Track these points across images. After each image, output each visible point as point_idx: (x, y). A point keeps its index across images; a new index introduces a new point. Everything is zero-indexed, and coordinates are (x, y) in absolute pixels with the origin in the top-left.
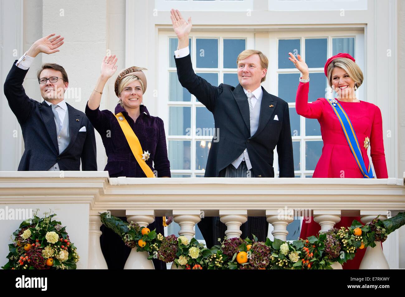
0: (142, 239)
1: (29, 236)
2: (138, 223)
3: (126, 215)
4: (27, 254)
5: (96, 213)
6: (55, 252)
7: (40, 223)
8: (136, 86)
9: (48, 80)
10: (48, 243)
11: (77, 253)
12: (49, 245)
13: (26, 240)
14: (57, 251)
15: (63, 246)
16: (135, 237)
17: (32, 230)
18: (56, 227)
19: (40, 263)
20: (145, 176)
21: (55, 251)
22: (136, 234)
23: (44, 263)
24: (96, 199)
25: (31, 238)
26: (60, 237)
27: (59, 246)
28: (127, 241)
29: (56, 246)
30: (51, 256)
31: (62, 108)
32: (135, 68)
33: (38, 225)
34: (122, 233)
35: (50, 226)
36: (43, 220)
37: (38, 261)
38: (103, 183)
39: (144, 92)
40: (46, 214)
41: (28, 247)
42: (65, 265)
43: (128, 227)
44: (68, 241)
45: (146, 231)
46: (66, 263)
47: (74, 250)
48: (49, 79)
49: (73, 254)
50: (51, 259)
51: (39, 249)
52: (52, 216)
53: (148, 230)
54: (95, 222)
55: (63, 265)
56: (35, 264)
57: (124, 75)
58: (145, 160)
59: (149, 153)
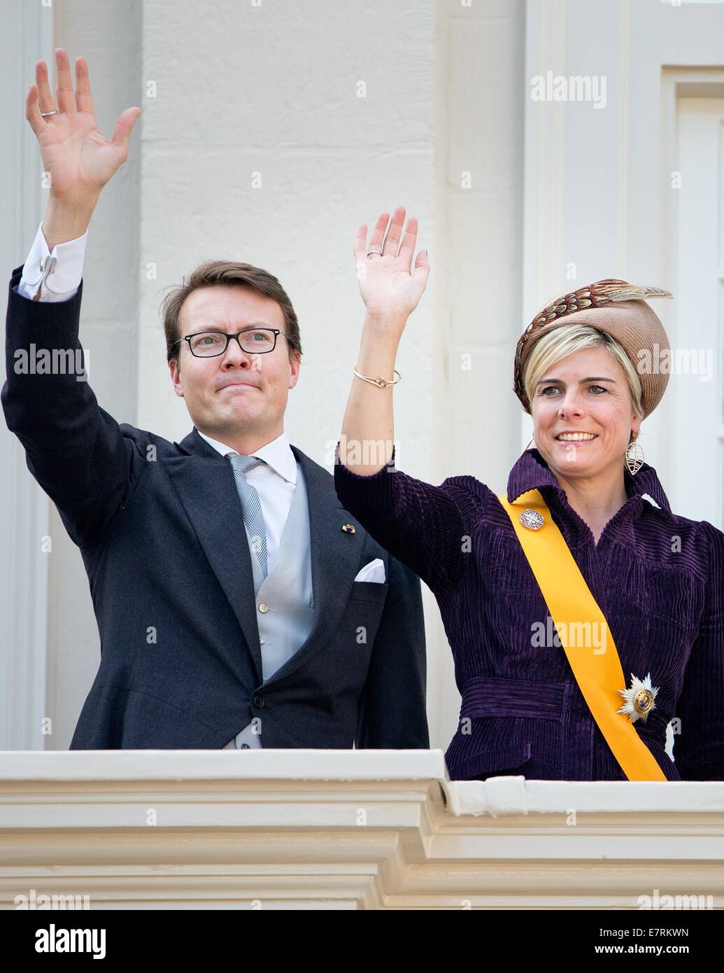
8: (582, 377)
9: (233, 341)
31: (274, 472)
38: (418, 807)
48: (236, 337)
57: (544, 319)
58: (635, 717)
59: (653, 685)
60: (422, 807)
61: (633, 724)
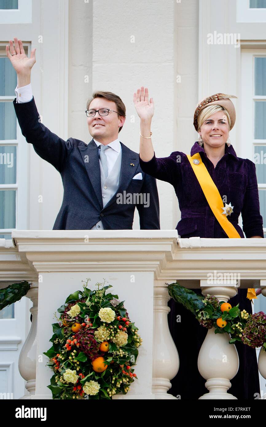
0: (221, 317)
1: (78, 314)
2: (216, 296)
3: (201, 286)
4: (75, 336)
5: (162, 284)
6: (111, 334)
7: (91, 296)
8: (218, 119)
9: (97, 112)
10: (102, 323)
11: (139, 335)
12: (103, 325)
13: (74, 318)
14: (113, 332)
15: (121, 327)
16: (213, 315)
17: (82, 306)
18: (113, 302)
19: (93, 348)
20: (226, 236)
21: (111, 332)
22: (213, 311)
23: (97, 348)
24: (162, 267)
25: (80, 316)
26: (116, 315)
27: (115, 327)
28: (203, 319)
29: (111, 327)
30: (105, 339)
31: (114, 150)
32: (221, 95)
33: (89, 299)
34: (195, 310)
35: (105, 301)
36: (96, 292)
37: (89, 346)
38: (171, 245)
39: (231, 127)
40: (99, 285)
41: (76, 327)
42: (124, 350)
43: (203, 301)
44: (128, 319)
45: (226, 307)
46: (125, 349)
47: (135, 331)
48: (98, 111)
49: (133, 337)
50: (106, 343)
51: (91, 329)
52: (107, 288)
53: (229, 305)
54: (161, 296)
55: (121, 351)
56: (85, 350)
57: (205, 103)
58: (227, 215)
59: (232, 206)
60: (172, 246)
61: (227, 217)
